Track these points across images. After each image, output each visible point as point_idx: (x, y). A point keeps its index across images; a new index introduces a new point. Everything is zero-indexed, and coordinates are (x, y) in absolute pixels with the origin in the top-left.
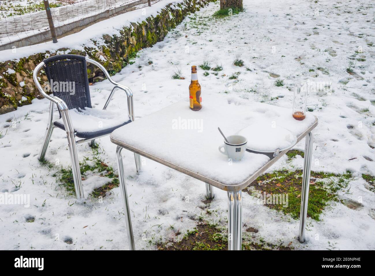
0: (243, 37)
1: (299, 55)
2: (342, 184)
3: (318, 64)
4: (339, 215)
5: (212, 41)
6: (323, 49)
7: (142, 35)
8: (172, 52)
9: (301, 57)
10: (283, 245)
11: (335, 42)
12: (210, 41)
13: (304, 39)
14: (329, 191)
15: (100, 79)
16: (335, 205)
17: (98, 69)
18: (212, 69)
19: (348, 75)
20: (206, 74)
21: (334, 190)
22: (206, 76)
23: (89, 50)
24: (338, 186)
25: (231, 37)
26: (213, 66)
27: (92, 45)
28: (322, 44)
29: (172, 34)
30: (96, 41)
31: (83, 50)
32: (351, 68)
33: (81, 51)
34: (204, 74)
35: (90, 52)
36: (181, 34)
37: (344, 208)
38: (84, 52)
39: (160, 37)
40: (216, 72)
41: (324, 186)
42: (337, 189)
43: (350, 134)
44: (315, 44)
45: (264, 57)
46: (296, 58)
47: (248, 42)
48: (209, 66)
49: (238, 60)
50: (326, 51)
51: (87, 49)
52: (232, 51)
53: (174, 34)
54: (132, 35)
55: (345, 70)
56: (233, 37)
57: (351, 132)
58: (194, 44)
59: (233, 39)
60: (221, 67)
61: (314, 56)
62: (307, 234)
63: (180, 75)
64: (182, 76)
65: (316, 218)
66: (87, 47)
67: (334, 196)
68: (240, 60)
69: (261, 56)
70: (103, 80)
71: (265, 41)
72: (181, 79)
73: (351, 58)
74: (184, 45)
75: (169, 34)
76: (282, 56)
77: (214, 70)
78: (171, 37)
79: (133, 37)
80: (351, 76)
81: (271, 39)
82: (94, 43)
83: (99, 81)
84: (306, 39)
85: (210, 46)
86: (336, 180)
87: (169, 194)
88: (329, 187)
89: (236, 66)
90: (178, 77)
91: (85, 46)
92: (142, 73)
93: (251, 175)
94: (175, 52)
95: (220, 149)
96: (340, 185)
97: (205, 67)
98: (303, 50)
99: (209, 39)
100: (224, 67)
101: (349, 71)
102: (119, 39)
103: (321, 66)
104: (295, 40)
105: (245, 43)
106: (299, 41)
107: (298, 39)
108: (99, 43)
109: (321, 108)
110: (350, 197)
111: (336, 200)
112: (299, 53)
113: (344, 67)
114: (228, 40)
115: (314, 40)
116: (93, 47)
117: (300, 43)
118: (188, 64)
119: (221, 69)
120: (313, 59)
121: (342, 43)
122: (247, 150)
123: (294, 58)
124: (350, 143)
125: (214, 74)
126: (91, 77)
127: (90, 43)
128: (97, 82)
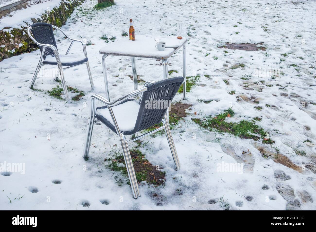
0: (122, 20)
1: (159, 28)
2: (196, 79)
3: (172, 32)
4: (197, 89)
5: (101, 23)
6: (172, 24)
7: (53, 20)
8: (77, 31)
9: (161, 29)
10: (177, 102)
11: (178, 21)
12: (100, 23)
13: (159, 20)
14: (192, 83)
15: (34, 49)
16: (195, 86)
17: (32, 42)
18: (109, 39)
19: (189, 37)
20: (107, 41)
21: (193, 82)
22: (107, 42)
23: (24, 29)
24: (195, 80)
25: (114, 20)
26: (109, 37)
27: (25, 25)
28: (171, 22)
29: (70, 20)
30: (28, 23)
31: (21, 29)
32: (189, 33)
33: (20, 29)
34: (106, 42)
35: (25, 30)
36: (77, 20)
37: (200, 86)
38: (22, 30)
39: (63, 22)
40: (113, 40)
41: (189, 81)
42: (195, 81)
43: (196, 61)
44: (166, 22)
45: (139, 30)
46: (159, 30)
47: (126, 23)
48: (106, 37)
49: (124, 33)
50: (174, 25)
51: (23, 28)
52: (118, 28)
53: (71, 20)
54: (48, 20)
55: (187, 34)
56: (115, 20)
57: (196, 60)
58: (90, 26)
59: (116, 21)
60: (115, 37)
61: (168, 28)
62: (186, 97)
63: (91, 43)
64: (92, 43)
65: (189, 92)
66: (23, 27)
67: (194, 84)
68: (126, 33)
69: (137, 30)
70: (36, 50)
71: (137, 21)
72: (92, 45)
73: (188, 28)
74: (83, 26)
75: (68, 20)
76: (150, 29)
77: (110, 39)
78: (70, 22)
79: (49, 21)
80: (190, 37)
81: (140, 21)
82: (26, 24)
83: (33, 51)
84: (160, 20)
85: (101, 27)
86: (194, 78)
87: (115, 95)
88: (191, 81)
89: (124, 36)
90: (90, 44)
91: (21, 26)
92: (63, 44)
93: (170, 54)
94: (79, 31)
95: (156, 46)
96: (196, 80)
97: (104, 38)
98: (161, 26)
99: (99, 22)
100: (117, 37)
101: (188, 34)
102: (42, 21)
103: (174, 33)
104: (154, 21)
105: (124, 24)
106: (157, 21)
107: (156, 20)
108: (30, 24)
109: (179, 52)
110: (201, 83)
111: (195, 85)
112: (160, 27)
113: (186, 33)
114: (113, 22)
115: (165, 20)
116: (26, 26)
117: (158, 22)
118: (92, 37)
119: (115, 38)
120: (168, 30)
121: (181, 21)
122: (165, 48)
123: (158, 30)
124: (196, 64)
125: (112, 41)
126: (28, 48)
127: (24, 24)
128: (32, 51)
